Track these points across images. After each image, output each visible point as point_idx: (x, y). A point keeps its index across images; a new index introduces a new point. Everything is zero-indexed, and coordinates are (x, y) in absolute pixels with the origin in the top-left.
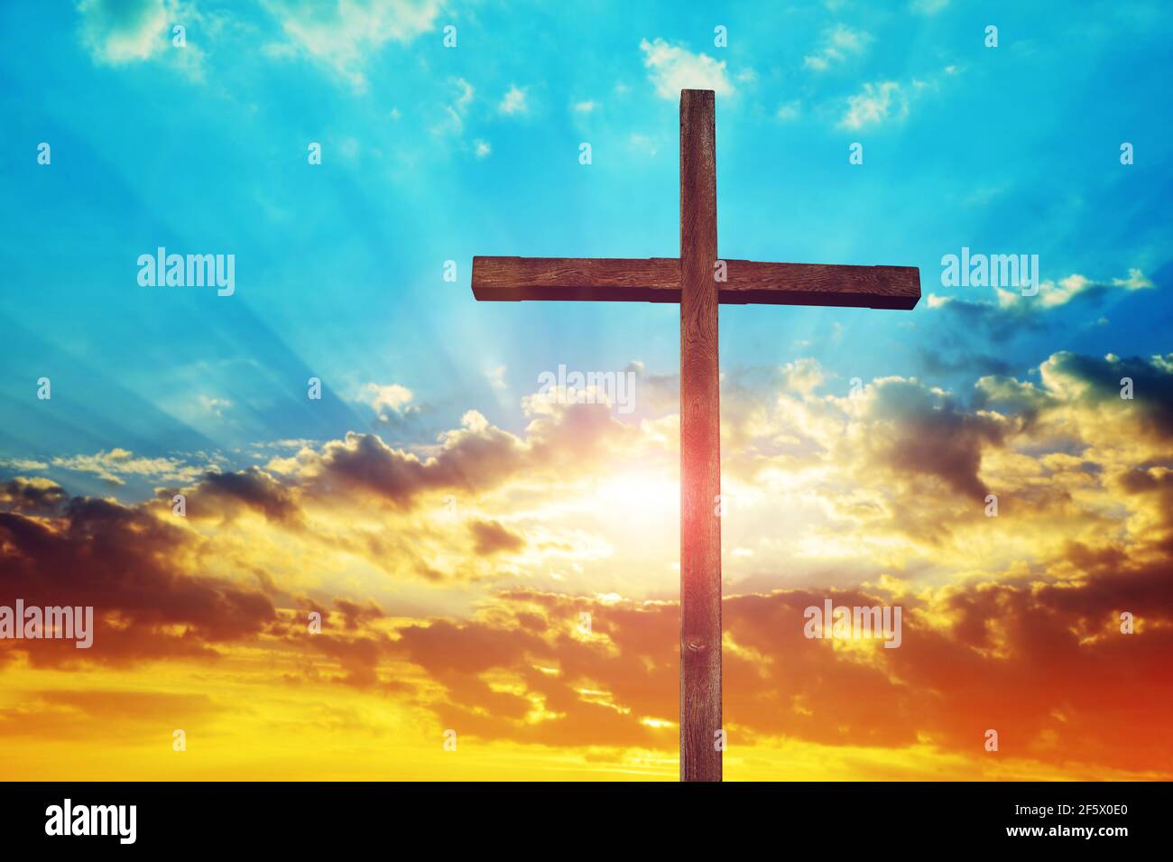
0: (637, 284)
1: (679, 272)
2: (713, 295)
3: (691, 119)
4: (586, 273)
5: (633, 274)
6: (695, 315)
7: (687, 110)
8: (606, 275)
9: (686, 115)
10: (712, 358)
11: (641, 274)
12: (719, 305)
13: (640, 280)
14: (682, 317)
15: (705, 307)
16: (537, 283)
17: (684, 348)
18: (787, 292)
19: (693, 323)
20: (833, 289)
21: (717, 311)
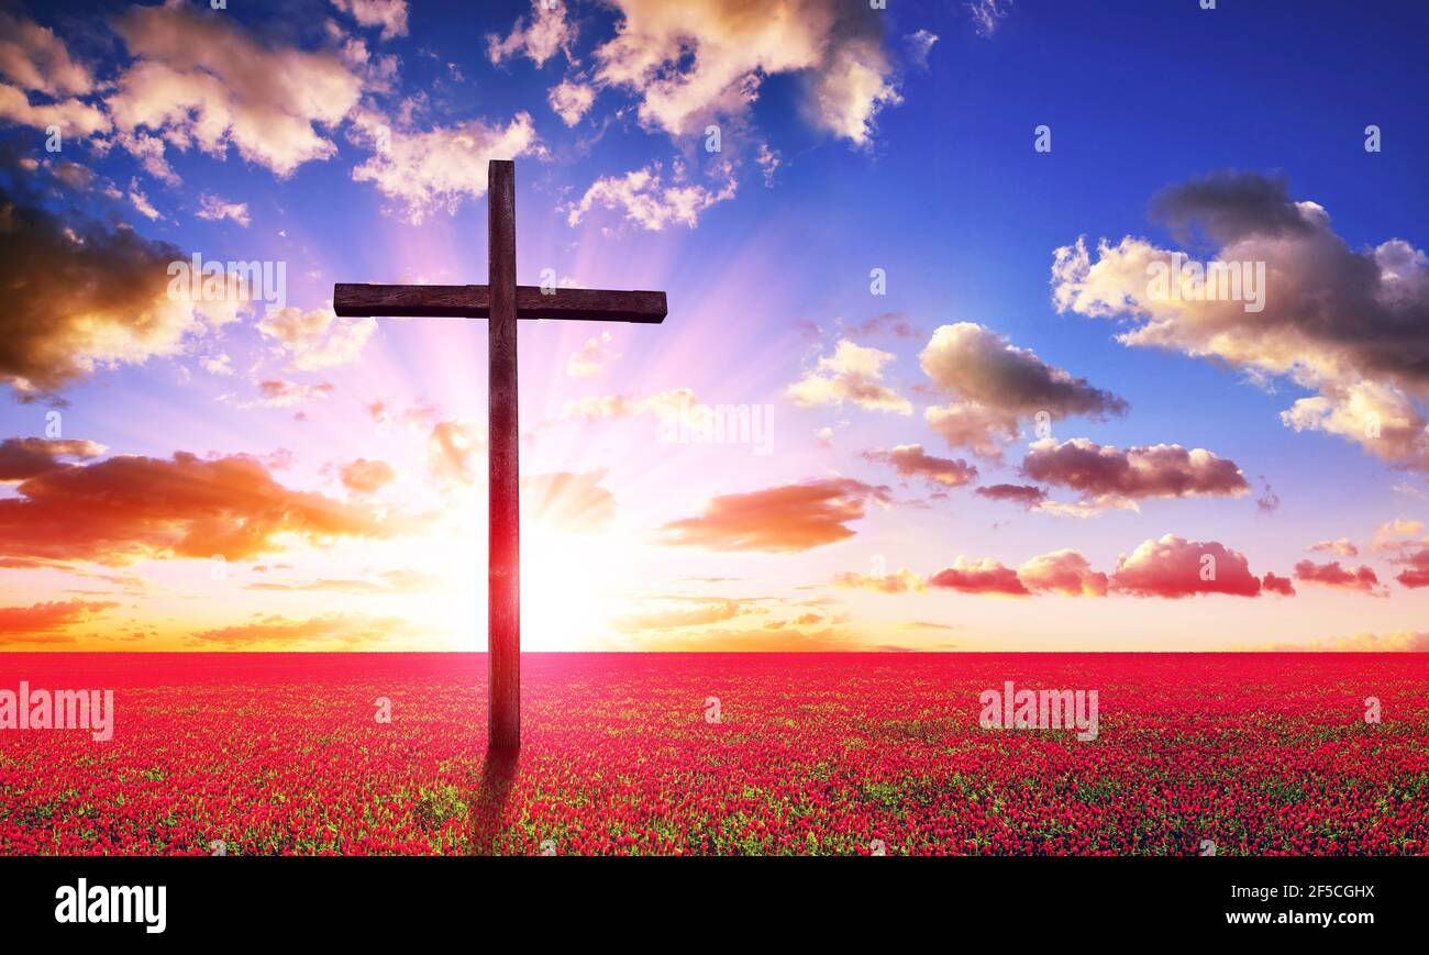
0: (457, 304)
1: (488, 296)
2: (514, 314)
3: (496, 182)
4: (419, 296)
5: (453, 296)
6: (499, 328)
7: (493, 176)
8: (434, 297)
9: (493, 180)
10: (512, 359)
11: (459, 297)
12: (518, 320)
13: (459, 302)
14: (490, 329)
15: (507, 321)
16: (382, 303)
17: (491, 351)
18: (567, 310)
19: (499, 333)
20: (602, 308)
21: (516, 325)
